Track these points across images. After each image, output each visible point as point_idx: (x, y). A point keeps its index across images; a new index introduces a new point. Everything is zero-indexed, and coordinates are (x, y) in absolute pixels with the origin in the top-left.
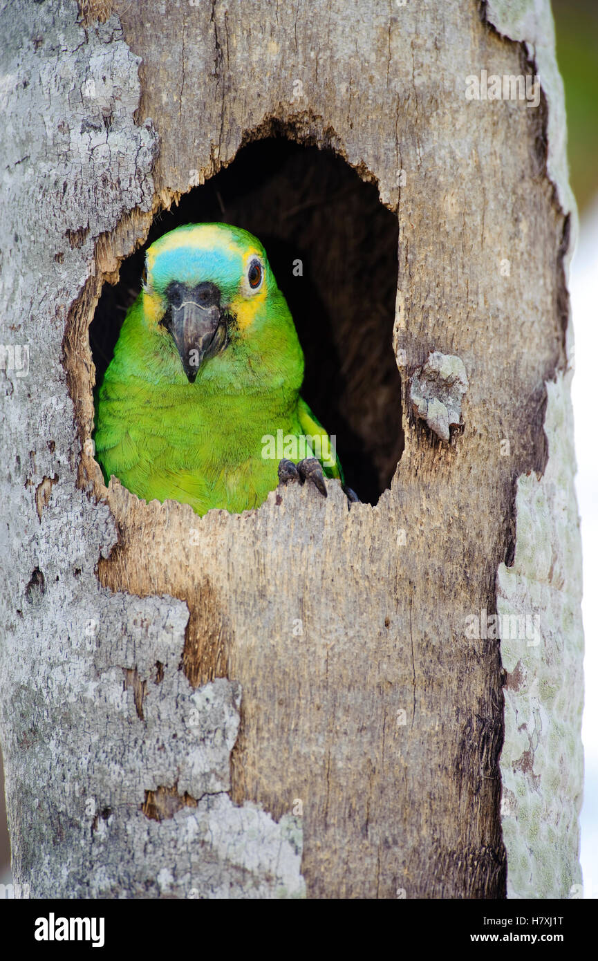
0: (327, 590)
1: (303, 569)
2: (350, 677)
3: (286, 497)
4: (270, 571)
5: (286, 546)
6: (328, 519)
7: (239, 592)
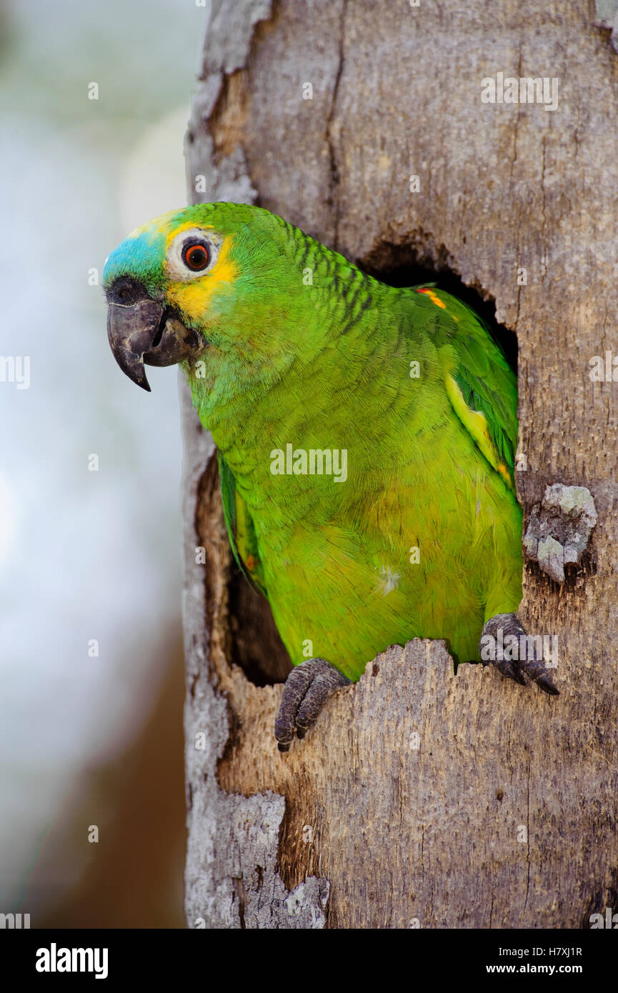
0: (426, 766)
1: (398, 745)
2: (450, 860)
3: (384, 666)
4: (363, 751)
5: (381, 721)
6: (427, 687)
7: (334, 778)
